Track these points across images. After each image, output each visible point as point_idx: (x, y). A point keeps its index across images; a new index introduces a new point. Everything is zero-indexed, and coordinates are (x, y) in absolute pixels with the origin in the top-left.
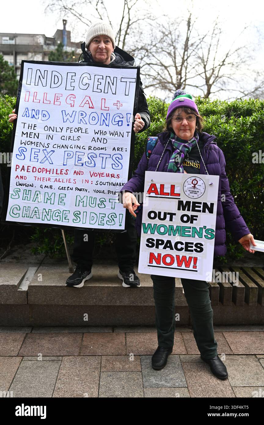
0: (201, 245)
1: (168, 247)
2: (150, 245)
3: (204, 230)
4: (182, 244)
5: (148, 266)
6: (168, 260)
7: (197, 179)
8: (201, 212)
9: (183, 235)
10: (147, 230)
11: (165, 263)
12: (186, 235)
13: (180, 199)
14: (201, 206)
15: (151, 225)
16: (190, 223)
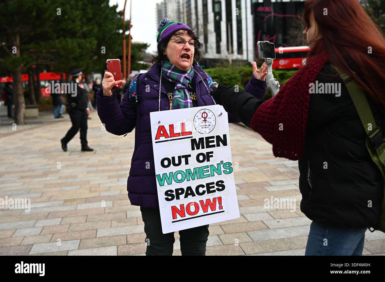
0: (222, 182)
1: (190, 194)
2: (170, 198)
3: (222, 165)
4: (203, 186)
5: (173, 222)
6: (193, 209)
7: (206, 111)
8: (215, 147)
9: (202, 177)
10: (163, 182)
11: (190, 213)
12: (206, 176)
13: (192, 137)
14: (214, 140)
15: (166, 175)
16: (207, 161)
